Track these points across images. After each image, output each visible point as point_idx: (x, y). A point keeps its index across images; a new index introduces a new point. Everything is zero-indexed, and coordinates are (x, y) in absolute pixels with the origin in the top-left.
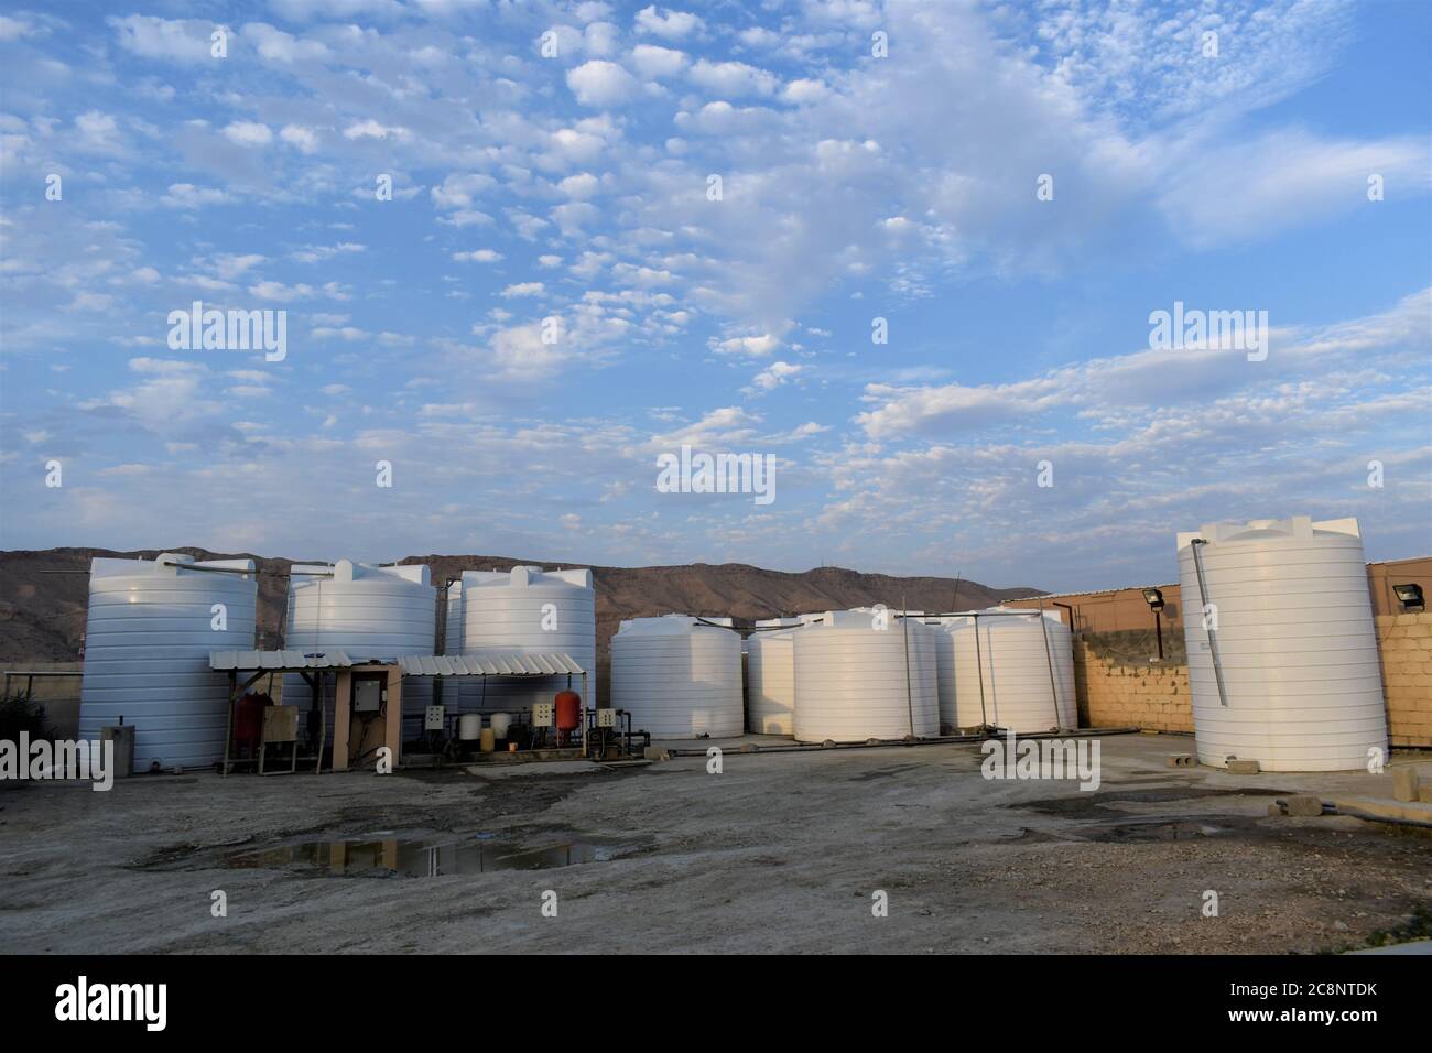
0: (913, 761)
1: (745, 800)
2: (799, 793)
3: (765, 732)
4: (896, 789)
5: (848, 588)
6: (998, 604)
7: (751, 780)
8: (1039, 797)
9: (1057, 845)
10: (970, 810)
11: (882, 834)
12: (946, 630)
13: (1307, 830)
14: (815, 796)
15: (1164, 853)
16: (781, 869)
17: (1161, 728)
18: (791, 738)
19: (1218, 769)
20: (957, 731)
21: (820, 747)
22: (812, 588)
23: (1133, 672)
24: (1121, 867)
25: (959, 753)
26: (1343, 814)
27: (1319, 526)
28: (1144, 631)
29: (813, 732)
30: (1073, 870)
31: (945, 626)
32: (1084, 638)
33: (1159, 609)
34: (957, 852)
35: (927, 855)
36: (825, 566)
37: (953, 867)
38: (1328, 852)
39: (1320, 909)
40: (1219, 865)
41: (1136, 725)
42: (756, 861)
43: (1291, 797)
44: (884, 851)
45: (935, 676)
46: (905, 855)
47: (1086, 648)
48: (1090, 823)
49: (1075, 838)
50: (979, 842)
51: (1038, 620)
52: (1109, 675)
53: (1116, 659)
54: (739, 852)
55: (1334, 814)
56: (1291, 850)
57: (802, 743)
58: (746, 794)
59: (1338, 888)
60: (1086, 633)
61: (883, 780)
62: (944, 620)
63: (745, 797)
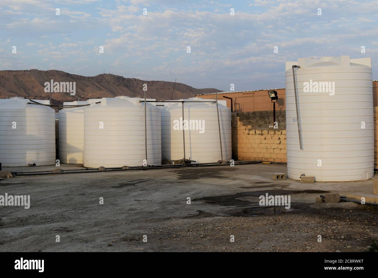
0: (147, 178)
1: (53, 199)
2: (84, 194)
3: (68, 162)
4: (135, 192)
5: (118, 85)
6: (196, 96)
7: (58, 188)
8: (208, 195)
9: (214, 218)
10: (172, 202)
11: (126, 215)
12: (167, 109)
13: (332, 209)
14: (93, 196)
15: (265, 221)
16: (70, 234)
17: (272, 161)
18: (82, 166)
19: (296, 181)
20: (170, 162)
21: (97, 171)
22: (98, 85)
23: (260, 133)
24: (243, 228)
25: (171, 173)
26: (349, 201)
27: (353, 61)
28: (267, 112)
29: (93, 163)
30: (220, 230)
31: (167, 107)
32: (237, 115)
33: (275, 101)
34: (164, 223)
35: (148, 225)
36: (105, 73)
37: (161, 230)
38: (340, 219)
39: (331, 245)
40: (290, 226)
41: (260, 159)
42: (57, 230)
43: (327, 194)
44: (126, 223)
45: (160, 134)
46: (137, 225)
47: (238, 120)
48: (232, 208)
49: (223, 215)
50: (175, 218)
51: (215, 105)
52: (249, 134)
53: (253, 126)
54: (48, 225)
55: (345, 201)
56: (323, 218)
57: (87, 169)
58: (54, 196)
59: (341, 235)
60: (239, 112)
61: (129, 187)
62: (166, 104)
63: (54, 197)
